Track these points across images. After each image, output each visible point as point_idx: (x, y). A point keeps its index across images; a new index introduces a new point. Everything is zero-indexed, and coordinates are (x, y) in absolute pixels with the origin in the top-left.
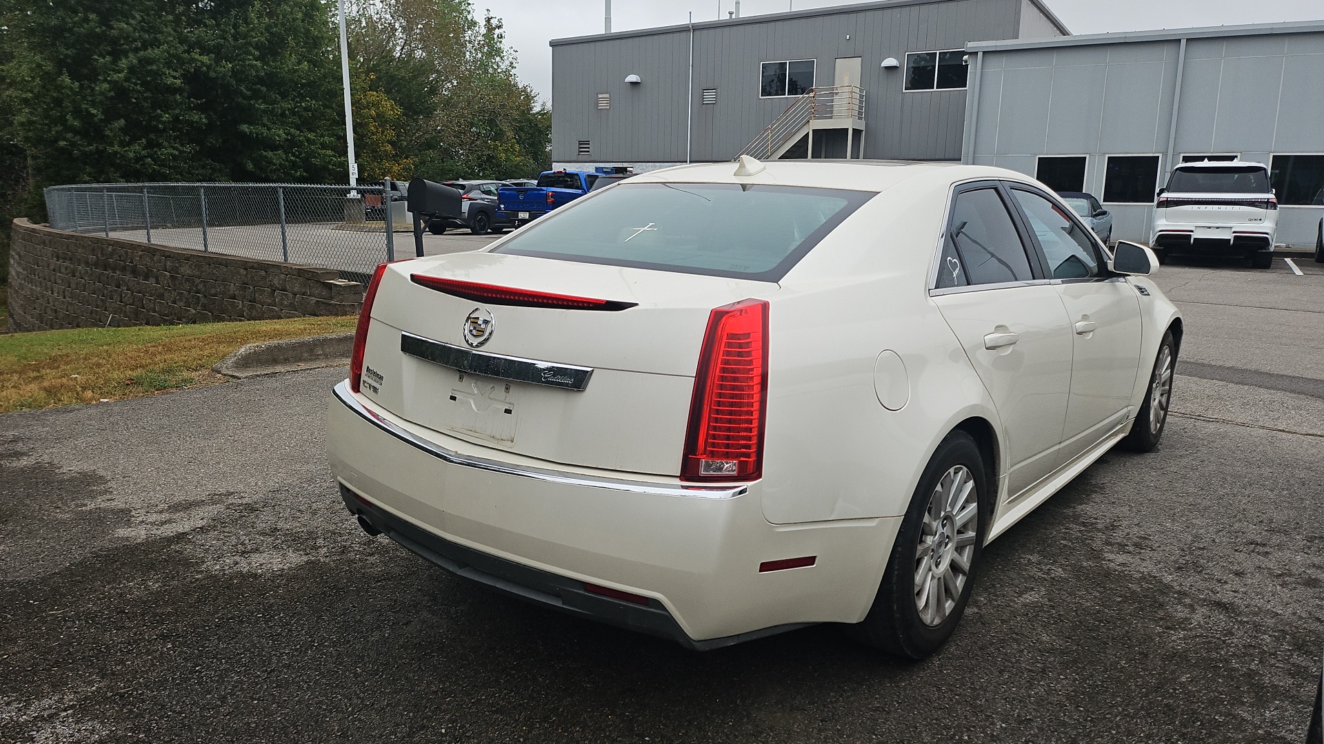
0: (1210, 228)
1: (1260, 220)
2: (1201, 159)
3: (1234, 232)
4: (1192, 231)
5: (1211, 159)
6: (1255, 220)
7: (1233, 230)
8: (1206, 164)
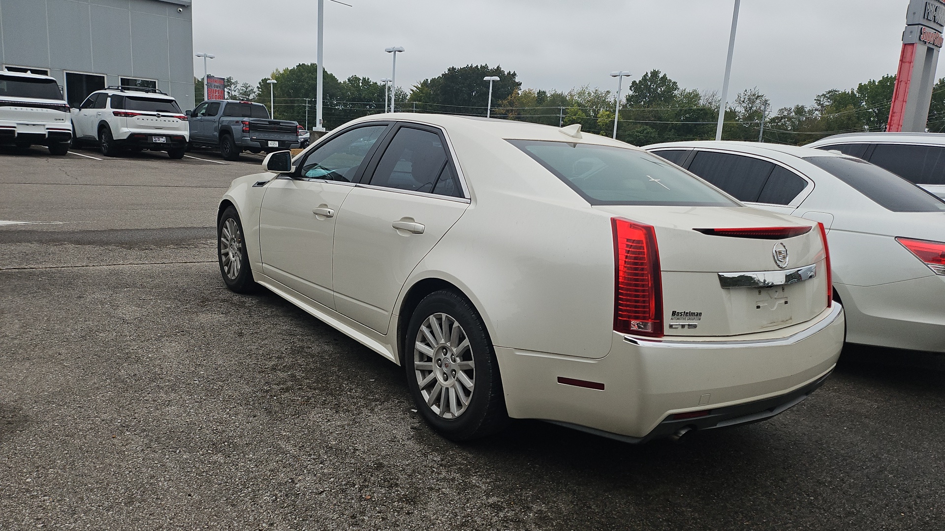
0: (28, 125)
1: (63, 120)
2: (25, 71)
3: (47, 129)
4: (15, 127)
5: (33, 72)
6: (59, 120)
7: (47, 127)
8: (29, 75)
